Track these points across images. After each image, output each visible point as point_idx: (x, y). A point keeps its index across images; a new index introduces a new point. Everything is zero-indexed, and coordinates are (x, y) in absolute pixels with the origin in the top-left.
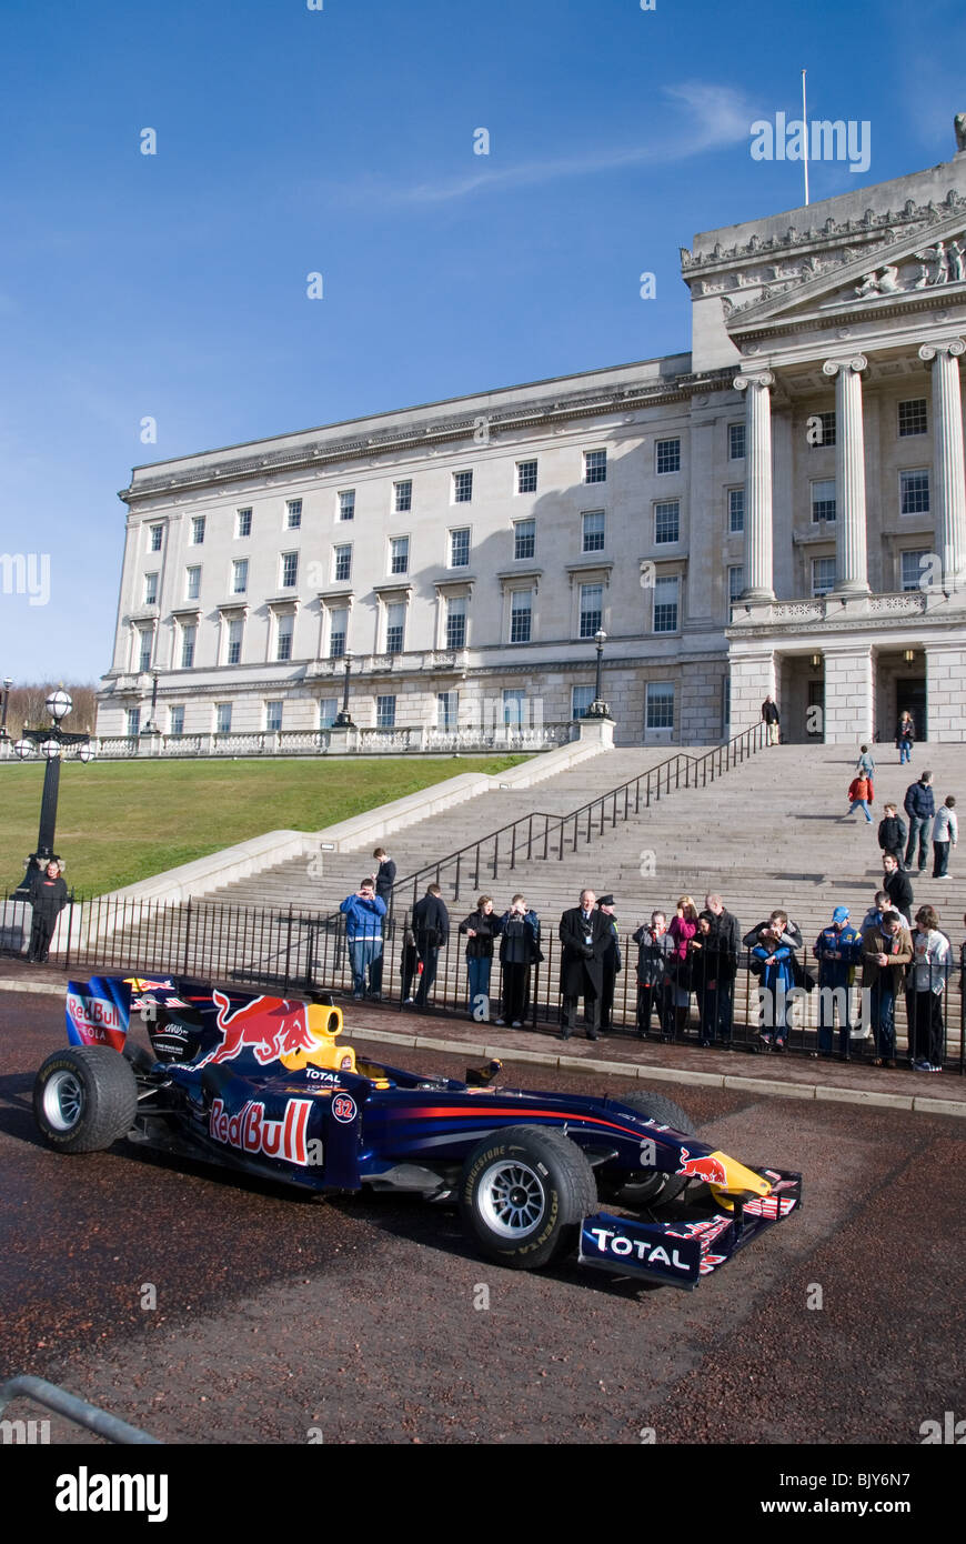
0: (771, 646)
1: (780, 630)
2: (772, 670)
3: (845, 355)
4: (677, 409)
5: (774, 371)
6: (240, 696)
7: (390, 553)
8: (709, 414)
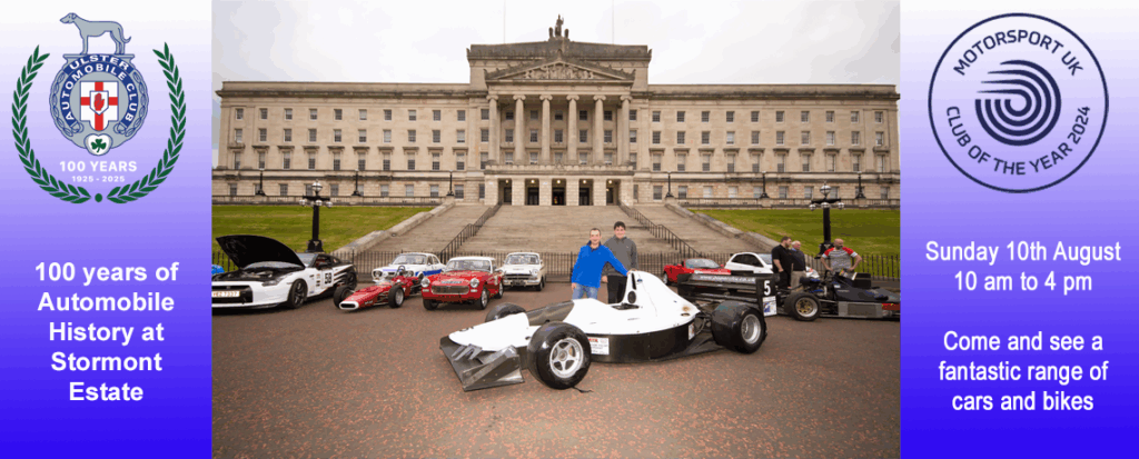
0: (497, 177)
1: (500, 173)
2: (496, 183)
3: (520, 94)
4: (464, 101)
5: (500, 96)
6: (293, 182)
7: (358, 135)
8: (475, 105)
